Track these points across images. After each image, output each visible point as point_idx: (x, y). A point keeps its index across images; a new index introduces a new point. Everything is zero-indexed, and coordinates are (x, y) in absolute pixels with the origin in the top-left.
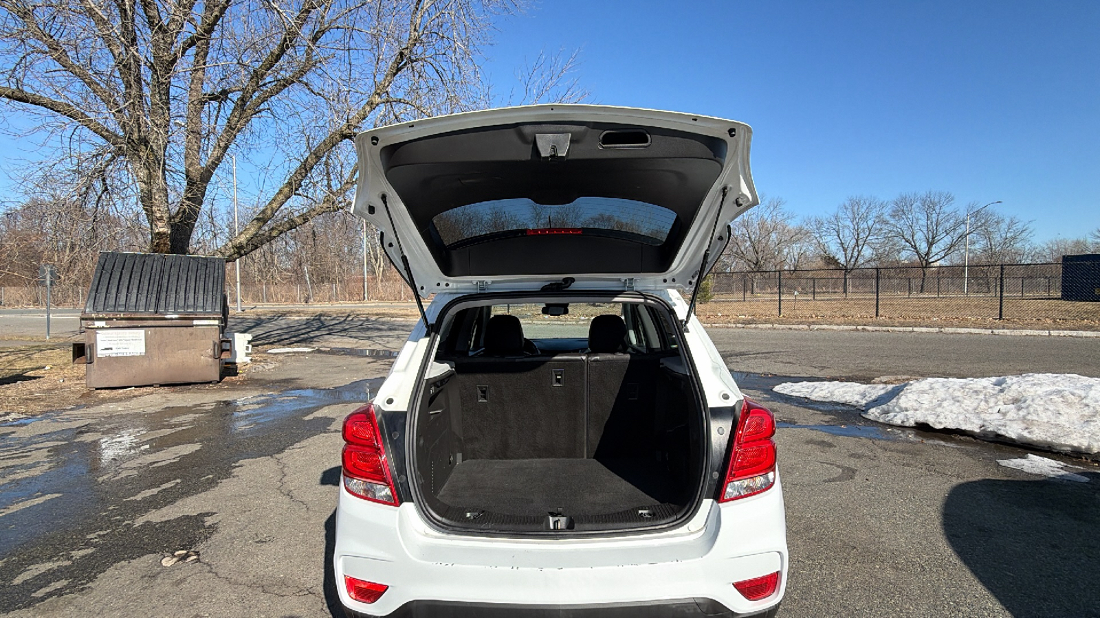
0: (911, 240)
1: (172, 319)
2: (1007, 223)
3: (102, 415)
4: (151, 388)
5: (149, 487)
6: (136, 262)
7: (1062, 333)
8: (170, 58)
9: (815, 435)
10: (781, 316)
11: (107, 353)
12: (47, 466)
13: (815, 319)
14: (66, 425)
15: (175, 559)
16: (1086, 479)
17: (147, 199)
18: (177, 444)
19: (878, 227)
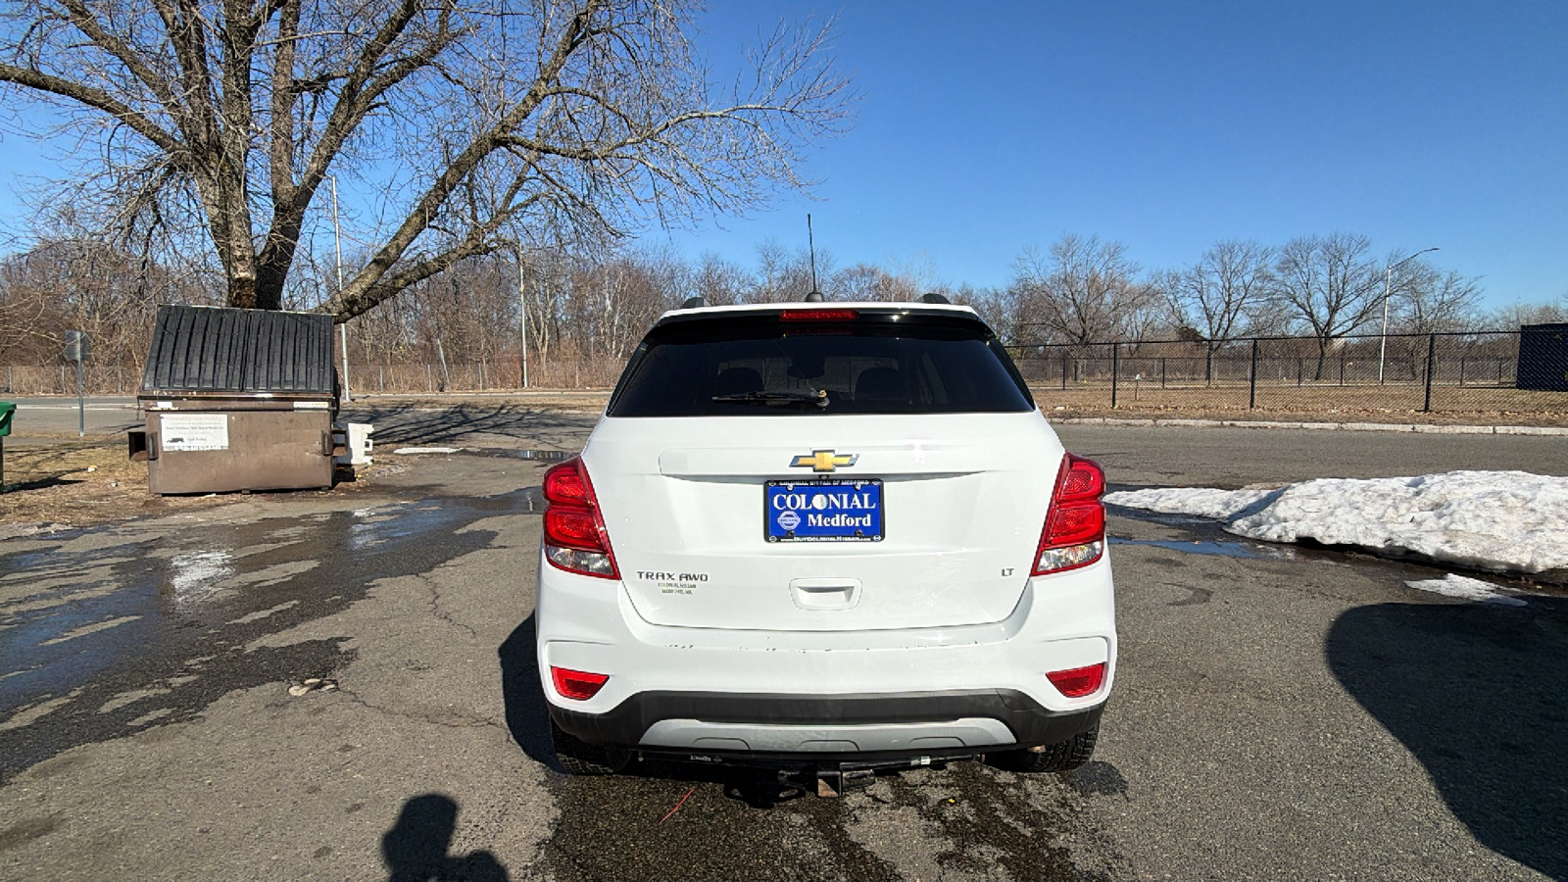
0: (1306, 303)
1: (263, 399)
2: (1445, 280)
3: (177, 527)
4: (239, 495)
5: (258, 609)
6: (210, 320)
7: (1513, 430)
8: (249, 23)
9: (1157, 553)
10: (1116, 407)
11: (177, 446)
12: (114, 586)
13: (1163, 412)
14: (130, 539)
15: (306, 689)
16: (1525, 603)
17: (221, 231)
18: (286, 562)
19: (1259, 285)
